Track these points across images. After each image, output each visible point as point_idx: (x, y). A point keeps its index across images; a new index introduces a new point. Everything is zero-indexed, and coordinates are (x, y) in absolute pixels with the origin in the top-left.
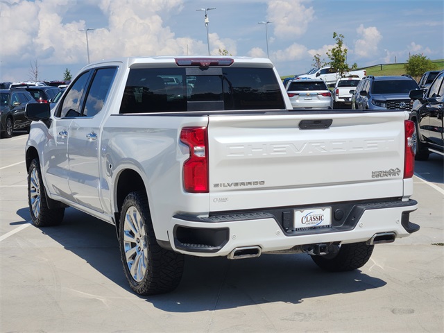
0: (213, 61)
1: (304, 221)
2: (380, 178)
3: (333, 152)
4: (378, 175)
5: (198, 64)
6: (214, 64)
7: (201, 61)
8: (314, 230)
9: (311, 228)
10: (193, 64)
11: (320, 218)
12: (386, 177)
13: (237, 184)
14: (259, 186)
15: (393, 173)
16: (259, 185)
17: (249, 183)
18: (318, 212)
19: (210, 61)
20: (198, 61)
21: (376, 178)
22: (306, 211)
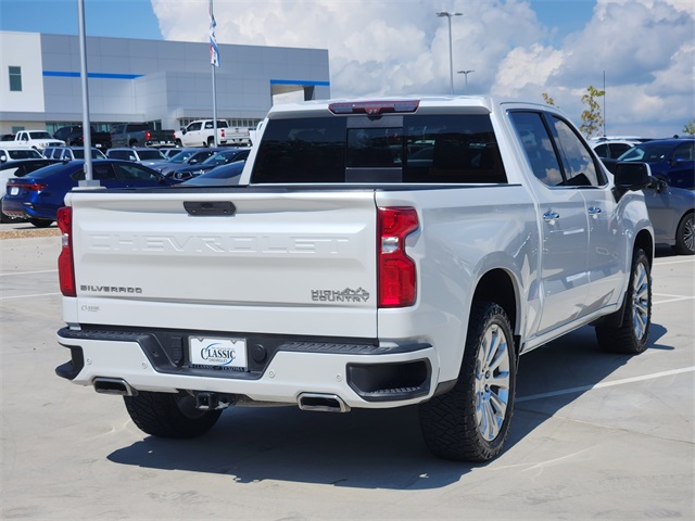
0: (385, 106)
1: (206, 355)
2: (327, 302)
3: (233, 252)
4: (321, 298)
5: (362, 111)
6: (387, 109)
7: (366, 107)
8: (218, 370)
9: (215, 368)
10: (356, 111)
11: (229, 354)
12: (339, 302)
13: (107, 289)
14: (135, 294)
15: (351, 295)
16: (132, 293)
17: (122, 289)
18: (225, 344)
19: (380, 106)
20: (361, 106)
21: (319, 302)
22: (208, 341)
